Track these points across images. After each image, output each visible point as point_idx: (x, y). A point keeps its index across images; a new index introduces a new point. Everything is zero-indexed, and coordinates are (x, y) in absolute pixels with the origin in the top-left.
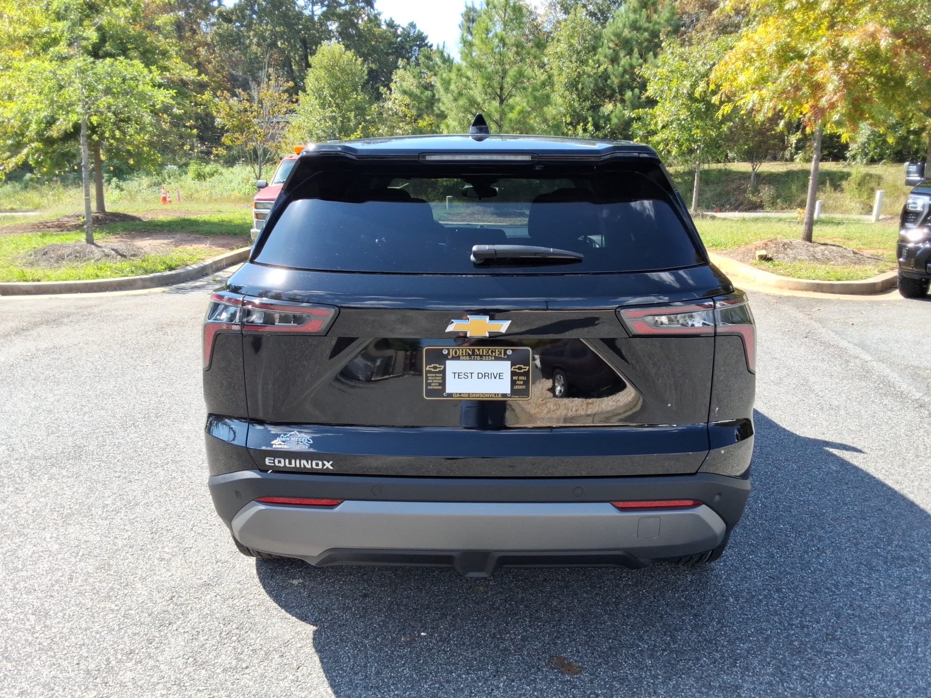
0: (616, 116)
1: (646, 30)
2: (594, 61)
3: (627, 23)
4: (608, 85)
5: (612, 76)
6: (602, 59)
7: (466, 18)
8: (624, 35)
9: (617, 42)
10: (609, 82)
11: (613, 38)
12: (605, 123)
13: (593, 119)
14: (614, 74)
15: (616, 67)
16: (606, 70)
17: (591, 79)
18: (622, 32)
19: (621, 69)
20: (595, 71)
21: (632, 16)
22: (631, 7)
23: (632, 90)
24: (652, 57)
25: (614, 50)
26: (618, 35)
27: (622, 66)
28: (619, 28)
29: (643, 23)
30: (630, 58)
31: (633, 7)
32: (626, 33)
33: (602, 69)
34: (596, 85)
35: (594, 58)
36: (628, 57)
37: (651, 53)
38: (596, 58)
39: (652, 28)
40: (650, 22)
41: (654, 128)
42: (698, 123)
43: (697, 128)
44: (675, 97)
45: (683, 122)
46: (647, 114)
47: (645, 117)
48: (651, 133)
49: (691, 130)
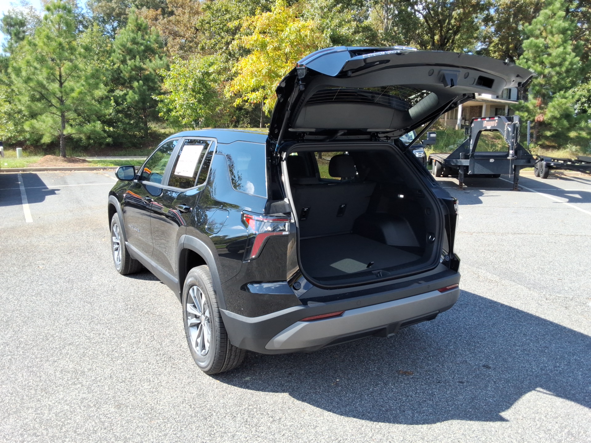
0: (130, 98)
1: (142, 44)
2: (109, 61)
3: (129, 39)
4: (121, 77)
5: (123, 72)
6: (115, 60)
7: (5, 23)
8: (128, 46)
9: (124, 50)
10: (122, 75)
11: (120, 47)
12: (122, 101)
13: (114, 98)
14: (125, 70)
15: (126, 66)
16: (119, 67)
17: (109, 72)
18: (127, 44)
19: (129, 68)
20: (111, 68)
21: (132, 35)
22: (130, 29)
23: (138, 82)
24: (149, 62)
25: (123, 55)
26: (124, 46)
27: (130, 66)
28: (124, 41)
29: (139, 40)
30: (135, 62)
31: (132, 29)
32: (129, 45)
33: (116, 66)
34: (113, 76)
35: (110, 59)
36: (133, 61)
37: (148, 60)
38: (111, 58)
39: (146, 44)
40: (144, 40)
41: (171, 107)
42: (201, 106)
43: (201, 109)
44: (185, 90)
45: (191, 105)
46: (167, 99)
47: (166, 101)
48: (169, 111)
49: (196, 110)
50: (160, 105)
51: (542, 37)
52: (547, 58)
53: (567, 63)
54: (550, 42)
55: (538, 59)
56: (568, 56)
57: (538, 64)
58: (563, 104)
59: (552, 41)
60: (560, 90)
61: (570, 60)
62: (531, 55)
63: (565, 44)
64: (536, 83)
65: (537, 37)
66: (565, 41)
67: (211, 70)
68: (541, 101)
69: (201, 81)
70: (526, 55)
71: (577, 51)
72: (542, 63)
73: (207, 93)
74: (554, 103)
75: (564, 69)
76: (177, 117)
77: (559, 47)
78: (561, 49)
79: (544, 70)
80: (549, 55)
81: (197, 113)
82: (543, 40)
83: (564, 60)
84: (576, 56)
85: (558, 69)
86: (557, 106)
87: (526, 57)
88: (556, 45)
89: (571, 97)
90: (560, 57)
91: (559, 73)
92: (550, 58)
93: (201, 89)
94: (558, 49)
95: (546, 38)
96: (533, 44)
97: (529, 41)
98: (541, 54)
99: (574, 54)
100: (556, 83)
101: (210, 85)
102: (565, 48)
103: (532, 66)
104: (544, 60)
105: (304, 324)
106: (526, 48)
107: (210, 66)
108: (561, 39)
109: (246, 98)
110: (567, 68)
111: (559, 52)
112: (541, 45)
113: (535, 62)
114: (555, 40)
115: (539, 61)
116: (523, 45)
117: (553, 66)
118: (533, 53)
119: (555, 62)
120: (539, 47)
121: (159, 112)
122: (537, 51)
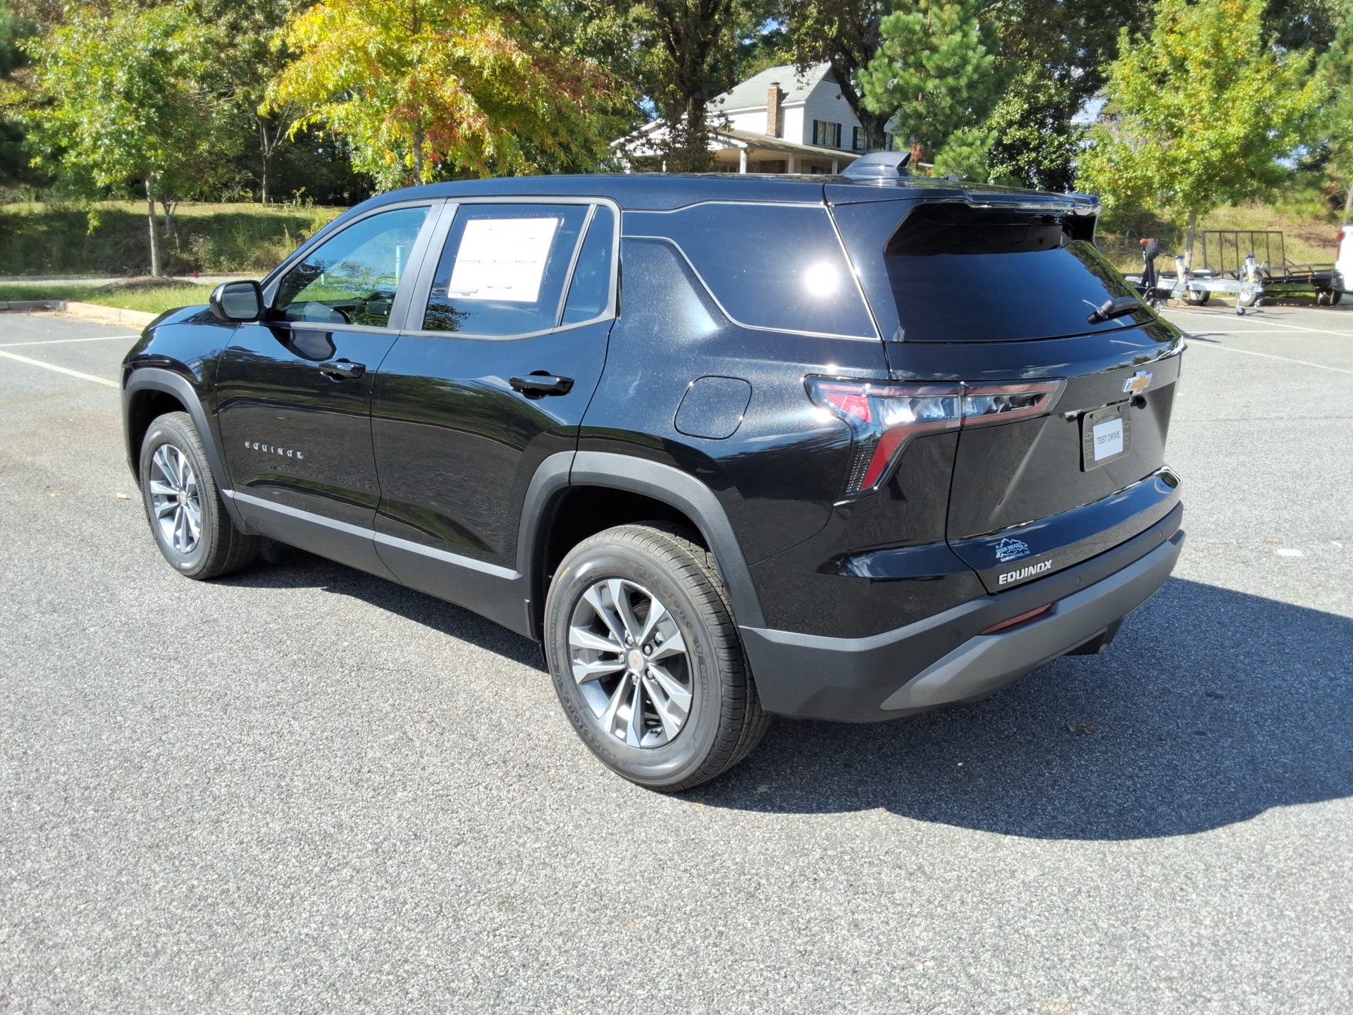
41: (64, 142)
42: (152, 138)
43: (153, 147)
44: (106, 98)
45: (124, 137)
46: (49, 120)
47: (47, 125)
48: (60, 151)
49: (139, 150)
50: (32, 137)
51: (919, 11)
52: (929, 58)
53: (969, 68)
54: (935, 20)
55: (911, 59)
56: (970, 53)
57: (912, 70)
58: (964, 158)
59: (940, 19)
60: (956, 127)
61: (974, 61)
62: (899, 50)
63: (965, 27)
64: (908, 111)
65: (908, 11)
66: (965, 20)
67: (173, 45)
68: (920, 150)
69: (146, 72)
70: (888, 48)
71: (989, 42)
72: (919, 66)
73: (166, 105)
74: (945, 156)
75: (963, 82)
76: (85, 168)
77: (952, 32)
78: (957, 37)
79: (925, 82)
80: (934, 49)
81: (144, 158)
82: (921, 15)
83: (965, 61)
84: (987, 53)
85: (950, 80)
86: (952, 163)
87: (889, 53)
88: (947, 29)
89: (978, 143)
90: (955, 54)
91: (953, 91)
92: (936, 56)
93: (147, 95)
94: (950, 36)
95: (925, 12)
96: (900, 25)
97: (892, 18)
98: (918, 47)
99: (982, 49)
100: (947, 111)
101: (174, 86)
102: (965, 35)
103: (901, 73)
104: (924, 62)
105: (992, 640)
106: (888, 33)
107: (167, 34)
108: (958, 13)
109: (316, 119)
110: (970, 78)
111: (954, 42)
112: (918, 28)
113: (906, 65)
114: (945, 16)
115: (915, 63)
116: (882, 27)
117: (942, 73)
118: (902, 45)
119: (946, 65)
120: (914, 33)
121: (29, 156)
122: (908, 42)
